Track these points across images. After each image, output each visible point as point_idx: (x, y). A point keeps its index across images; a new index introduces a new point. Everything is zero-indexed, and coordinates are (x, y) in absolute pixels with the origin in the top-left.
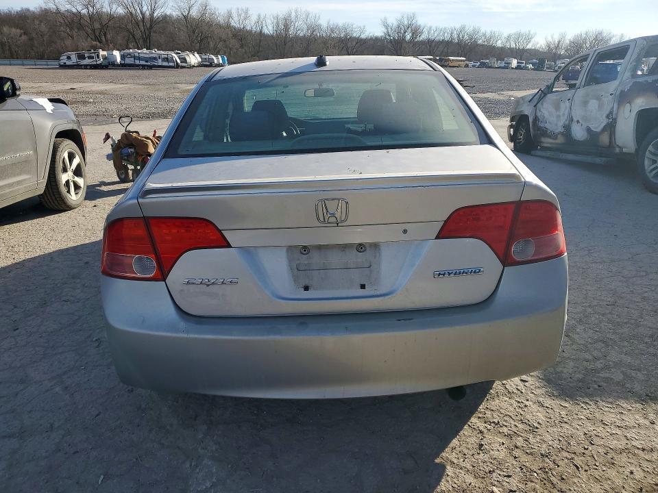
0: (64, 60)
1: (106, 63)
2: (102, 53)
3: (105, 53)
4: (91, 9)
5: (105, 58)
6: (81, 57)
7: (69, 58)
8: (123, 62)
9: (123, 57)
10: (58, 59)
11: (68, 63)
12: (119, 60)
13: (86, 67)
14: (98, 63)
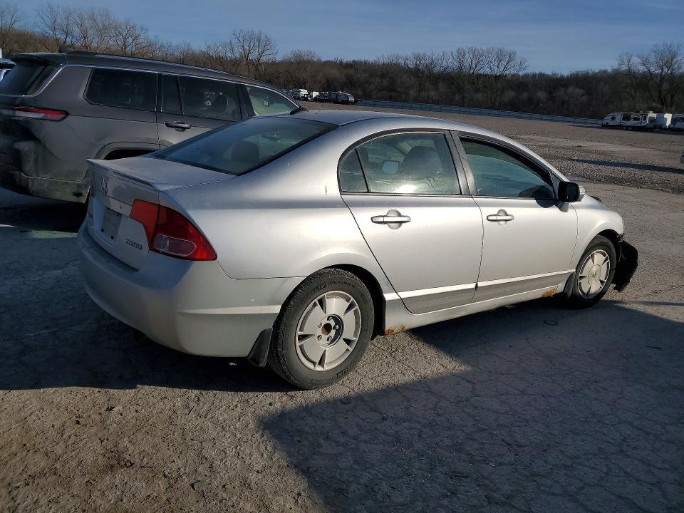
0: (608, 120)
1: (652, 125)
2: (651, 115)
3: (655, 115)
4: (666, 70)
5: (652, 120)
6: (626, 118)
7: (613, 118)
8: (672, 126)
9: (674, 121)
10: (602, 118)
11: (611, 123)
12: (668, 123)
13: (627, 128)
14: (643, 125)
